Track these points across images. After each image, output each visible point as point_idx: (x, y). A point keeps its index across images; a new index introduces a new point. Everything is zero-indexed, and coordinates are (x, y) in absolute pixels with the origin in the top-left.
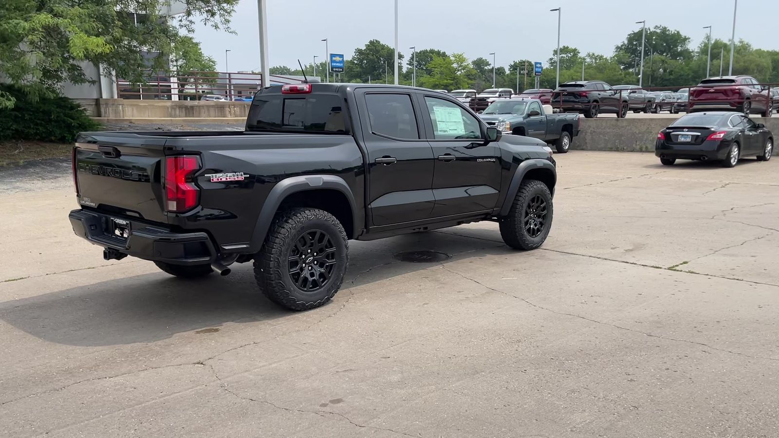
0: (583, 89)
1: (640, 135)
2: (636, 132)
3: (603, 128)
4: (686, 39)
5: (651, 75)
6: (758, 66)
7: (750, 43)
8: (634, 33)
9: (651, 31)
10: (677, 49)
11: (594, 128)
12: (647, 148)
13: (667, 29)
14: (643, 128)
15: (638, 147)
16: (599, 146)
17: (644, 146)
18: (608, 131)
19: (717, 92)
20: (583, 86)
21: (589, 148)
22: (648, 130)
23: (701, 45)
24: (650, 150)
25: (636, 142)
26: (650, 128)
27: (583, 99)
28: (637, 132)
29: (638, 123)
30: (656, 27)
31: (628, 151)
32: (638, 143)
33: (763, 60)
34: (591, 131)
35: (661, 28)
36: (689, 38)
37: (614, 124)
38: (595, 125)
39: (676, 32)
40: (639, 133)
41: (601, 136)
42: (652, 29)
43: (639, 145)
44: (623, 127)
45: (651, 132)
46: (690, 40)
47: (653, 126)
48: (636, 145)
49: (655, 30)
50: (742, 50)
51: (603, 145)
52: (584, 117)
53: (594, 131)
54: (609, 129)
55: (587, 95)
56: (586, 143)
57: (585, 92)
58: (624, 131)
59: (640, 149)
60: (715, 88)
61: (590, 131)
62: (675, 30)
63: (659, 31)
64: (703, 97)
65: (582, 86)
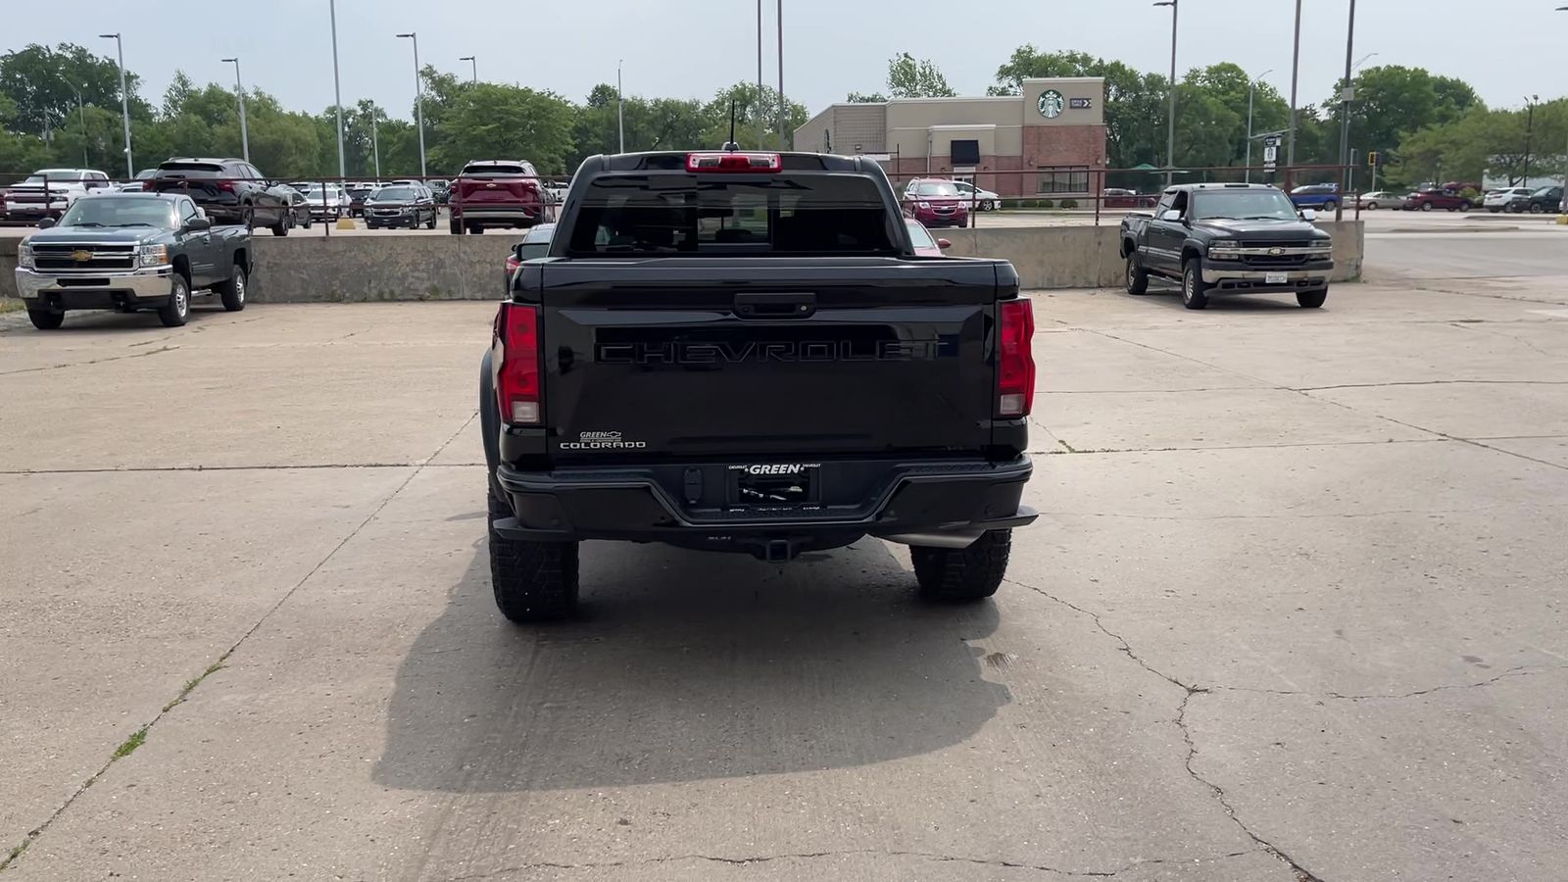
0: (218, 175)
1: (376, 269)
2: (366, 263)
3: (295, 256)
4: (130, 78)
5: (88, 149)
6: (296, 140)
7: (275, 97)
8: (14, 56)
9: (53, 53)
10: (115, 97)
11: (274, 257)
12: (392, 293)
13: (88, 53)
14: (381, 255)
15: (374, 293)
16: (290, 294)
17: (387, 290)
18: (307, 262)
19: (501, 188)
20: (221, 170)
21: (268, 298)
22: (390, 260)
23: (170, 93)
24: (400, 298)
25: (370, 282)
26: (394, 255)
27: (226, 198)
28: (369, 264)
29: (368, 245)
30: (62, 46)
31: (357, 301)
32: (372, 285)
33: (305, 131)
34: (269, 263)
35: (74, 49)
36: (138, 77)
37: (318, 248)
38: (275, 250)
39: (107, 61)
40: (373, 265)
41: (292, 272)
42: (54, 51)
43: (375, 287)
44: (336, 253)
45: (397, 263)
46: (139, 80)
47: (399, 250)
48: (370, 289)
49: (60, 52)
50: (264, 110)
51: (298, 292)
52: (272, 234)
53: (276, 264)
54: (308, 258)
55: (234, 187)
56: (260, 288)
57: (229, 181)
58: (341, 262)
59: (379, 295)
60: (495, 181)
61: (265, 263)
62: (106, 57)
63: (69, 56)
64: (476, 196)
65: (217, 168)
